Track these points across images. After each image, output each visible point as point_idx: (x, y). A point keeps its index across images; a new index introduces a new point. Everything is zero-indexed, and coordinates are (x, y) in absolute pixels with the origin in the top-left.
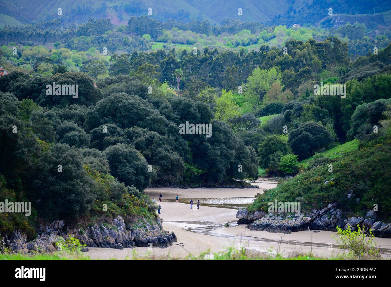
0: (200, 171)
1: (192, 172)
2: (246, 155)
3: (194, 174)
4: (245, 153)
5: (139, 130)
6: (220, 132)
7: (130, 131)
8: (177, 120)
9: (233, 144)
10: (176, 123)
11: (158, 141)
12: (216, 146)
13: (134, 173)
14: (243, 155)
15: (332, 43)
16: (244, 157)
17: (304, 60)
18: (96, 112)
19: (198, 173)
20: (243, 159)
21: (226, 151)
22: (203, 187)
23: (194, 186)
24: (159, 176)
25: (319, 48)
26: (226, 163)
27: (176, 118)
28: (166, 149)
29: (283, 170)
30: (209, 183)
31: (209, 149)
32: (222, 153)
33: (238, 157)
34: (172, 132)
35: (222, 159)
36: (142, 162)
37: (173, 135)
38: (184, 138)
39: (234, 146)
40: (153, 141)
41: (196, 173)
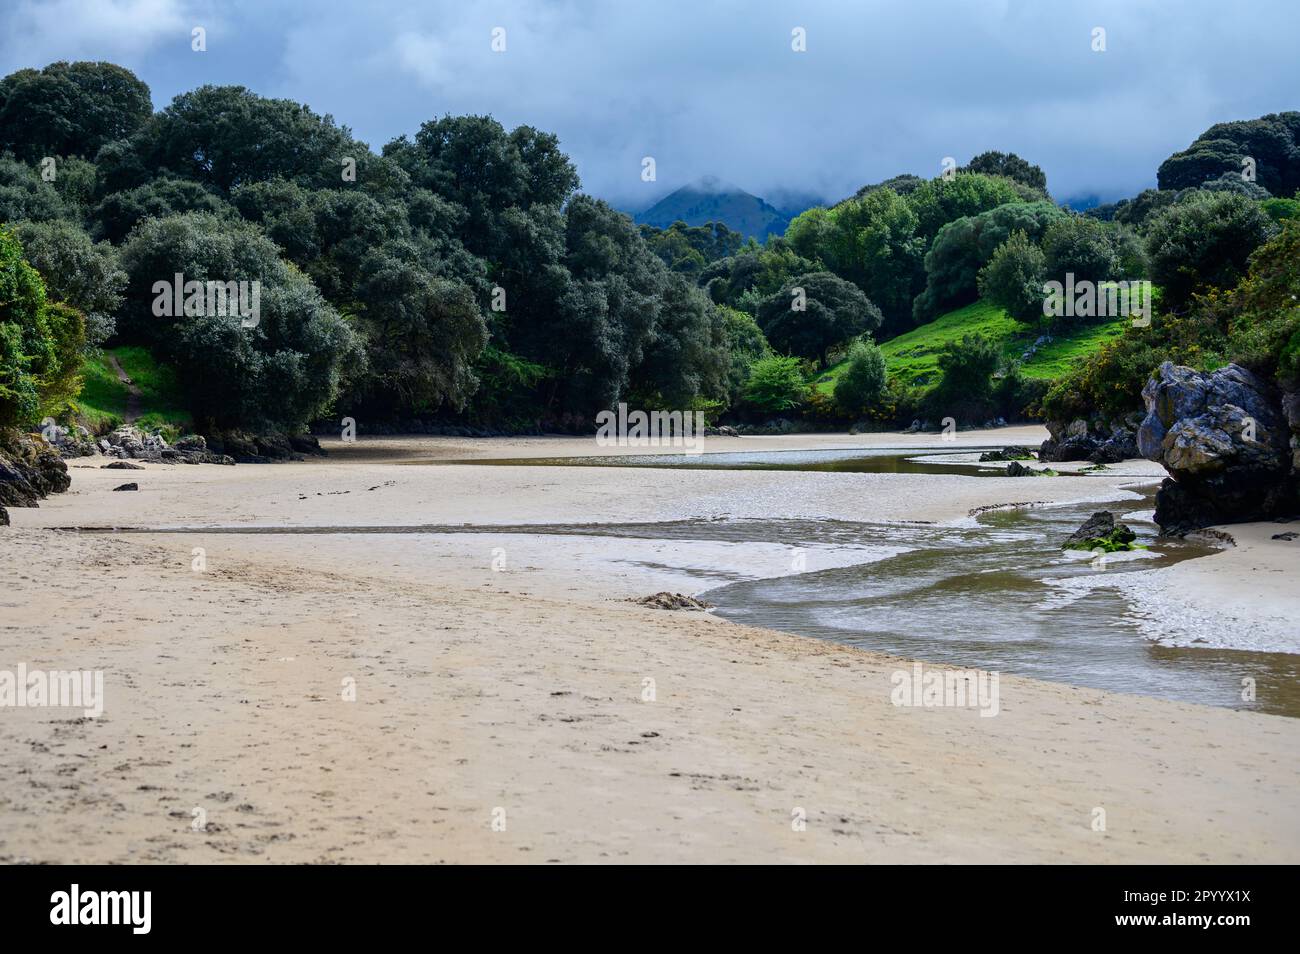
0: (537, 370)
1: (507, 374)
2: (693, 315)
3: (516, 383)
4: (691, 309)
5: (291, 188)
6: (601, 233)
7: (253, 194)
8: (444, 184)
9: (651, 276)
10: (441, 195)
11: (369, 224)
12: (590, 279)
14: (684, 316)
16: (688, 322)
18: (131, 154)
19: (531, 378)
20: (686, 330)
21: (629, 297)
22: (549, 432)
23: (515, 426)
24: (376, 361)
26: (628, 341)
27: (441, 178)
29: (760, 401)
30: (567, 417)
31: (565, 291)
32: (613, 301)
33: (669, 325)
34: (425, 222)
35: (615, 325)
36: (296, 292)
37: (433, 235)
38: (470, 247)
39: (652, 282)
40: (348, 225)
41: (523, 377)
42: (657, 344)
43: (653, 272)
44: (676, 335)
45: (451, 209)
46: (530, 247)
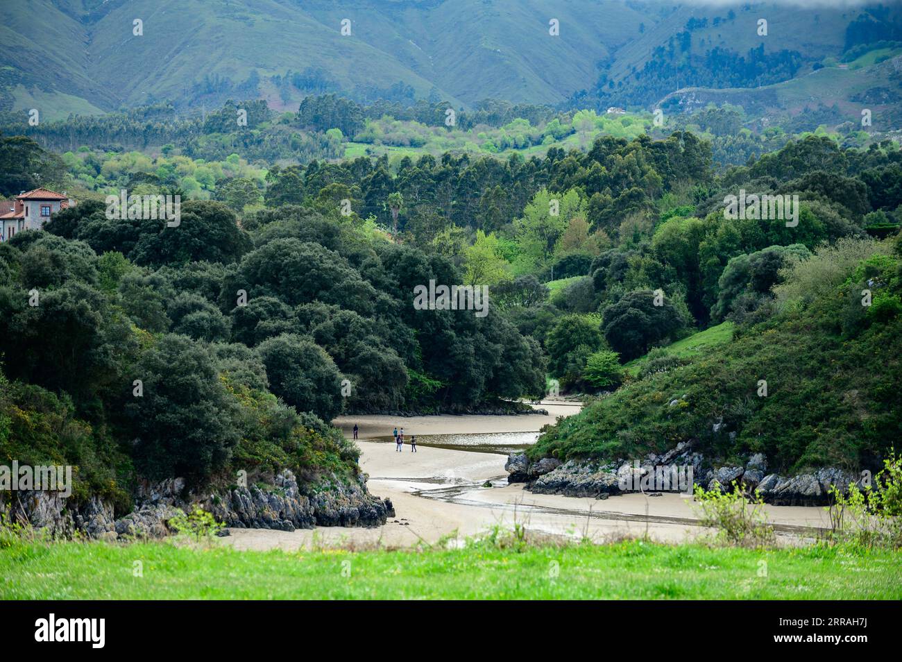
0: (438, 384)
1: (422, 385)
2: (522, 353)
3: (426, 390)
4: (521, 349)
5: (322, 307)
7: (305, 310)
8: (393, 288)
9: (499, 332)
10: (392, 294)
11: (358, 329)
12: (466, 337)
13: (314, 388)
14: (517, 353)
15: (682, 142)
16: (519, 357)
17: (630, 174)
18: (241, 275)
19: (434, 388)
20: (517, 360)
21: (486, 345)
22: (443, 413)
23: (425, 412)
24: (360, 393)
25: (658, 152)
26: (485, 368)
27: (392, 284)
28: (374, 344)
29: (592, 380)
30: (454, 406)
31: (454, 343)
32: (477, 349)
33: (508, 357)
34: (383, 311)
35: (478, 360)
36: (329, 367)
37: (387, 317)
38: (406, 322)
39: (500, 336)
40: (348, 328)
41: (430, 388)
42: (502, 368)
43: (501, 330)
44: (512, 364)
45: (395, 302)
46: (435, 320)
